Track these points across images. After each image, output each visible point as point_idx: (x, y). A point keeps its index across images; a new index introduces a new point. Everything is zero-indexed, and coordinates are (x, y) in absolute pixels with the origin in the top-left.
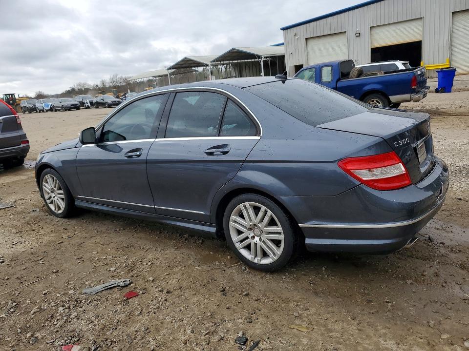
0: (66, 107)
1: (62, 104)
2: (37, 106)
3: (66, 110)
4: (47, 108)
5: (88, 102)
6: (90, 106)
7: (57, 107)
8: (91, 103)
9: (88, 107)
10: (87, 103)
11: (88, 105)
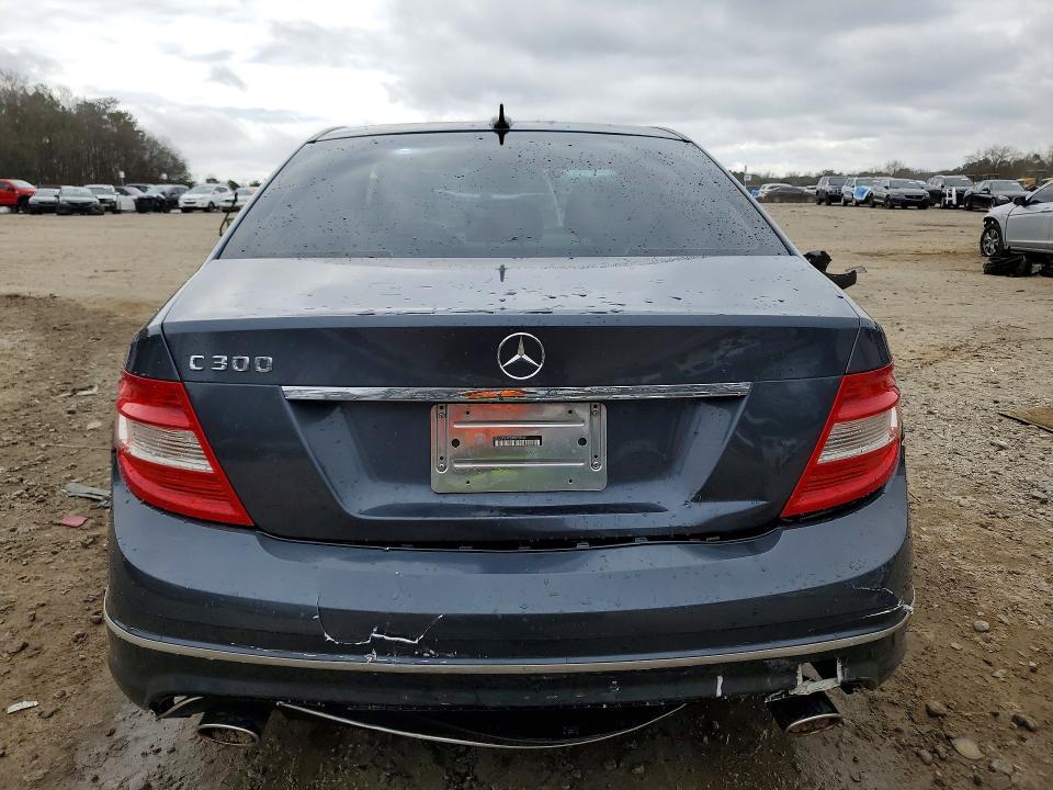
0: (894, 200)
1: (890, 191)
2: (843, 191)
3: (892, 207)
4: (859, 198)
5: (954, 193)
6: (955, 202)
7: (877, 197)
8: (960, 195)
9: (949, 206)
10: (950, 195)
11: (950, 202)
